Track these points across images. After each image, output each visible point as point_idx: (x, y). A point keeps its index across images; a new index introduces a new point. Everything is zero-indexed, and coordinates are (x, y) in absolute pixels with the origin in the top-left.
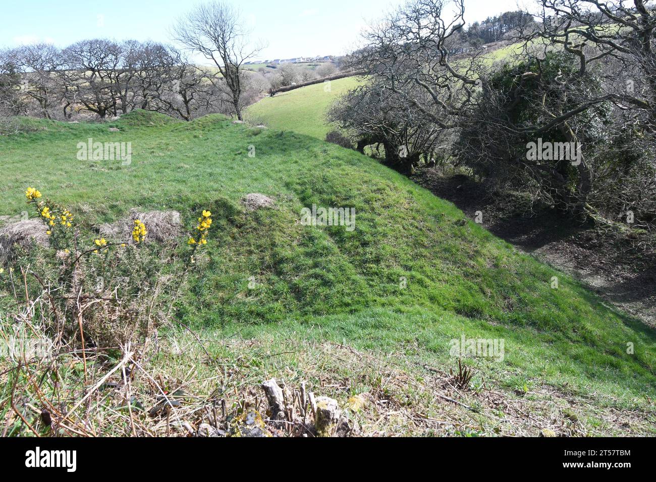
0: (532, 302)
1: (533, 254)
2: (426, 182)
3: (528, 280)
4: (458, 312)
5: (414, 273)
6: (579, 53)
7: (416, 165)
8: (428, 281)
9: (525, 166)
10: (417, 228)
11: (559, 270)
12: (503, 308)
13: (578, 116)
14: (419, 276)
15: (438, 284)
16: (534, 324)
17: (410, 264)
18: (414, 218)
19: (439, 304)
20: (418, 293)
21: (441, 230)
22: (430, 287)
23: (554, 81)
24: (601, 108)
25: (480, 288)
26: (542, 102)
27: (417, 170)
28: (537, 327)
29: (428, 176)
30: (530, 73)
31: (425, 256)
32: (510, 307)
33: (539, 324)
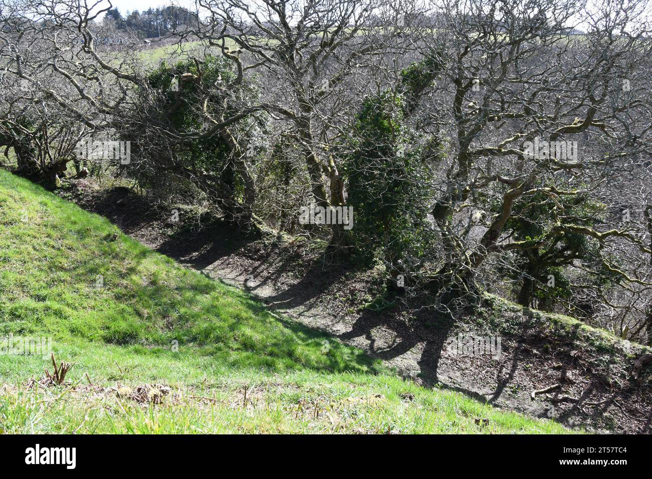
0: (193, 317)
1: (204, 271)
2: (77, 196)
3: (189, 294)
4: (108, 340)
5: (48, 303)
6: (236, 60)
7: (62, 176)
8: (68, 311)
9: (190, 176)
10: (53, 247)
11: (230, 285)
12: (162, 328)
13: (239, 123)
14: (55, 306)
15: (82, 312)
16: (194, 339)
17: (44, 292)
18: (49, 236)
19: (83, 335)
20: (55, 327)
21: (85, 248)
22: (71, 318)
23: (214, 86)
24: (260, 118)
25: (135, 310)
26: (202, 106)
27: (64, 182)
28: (198, 342)
29: (80, 189)
30: (190, 74)
31: (63, 281)
32: (169, 326)
33: (200, 339)
